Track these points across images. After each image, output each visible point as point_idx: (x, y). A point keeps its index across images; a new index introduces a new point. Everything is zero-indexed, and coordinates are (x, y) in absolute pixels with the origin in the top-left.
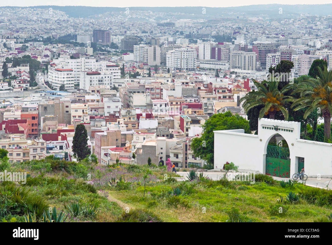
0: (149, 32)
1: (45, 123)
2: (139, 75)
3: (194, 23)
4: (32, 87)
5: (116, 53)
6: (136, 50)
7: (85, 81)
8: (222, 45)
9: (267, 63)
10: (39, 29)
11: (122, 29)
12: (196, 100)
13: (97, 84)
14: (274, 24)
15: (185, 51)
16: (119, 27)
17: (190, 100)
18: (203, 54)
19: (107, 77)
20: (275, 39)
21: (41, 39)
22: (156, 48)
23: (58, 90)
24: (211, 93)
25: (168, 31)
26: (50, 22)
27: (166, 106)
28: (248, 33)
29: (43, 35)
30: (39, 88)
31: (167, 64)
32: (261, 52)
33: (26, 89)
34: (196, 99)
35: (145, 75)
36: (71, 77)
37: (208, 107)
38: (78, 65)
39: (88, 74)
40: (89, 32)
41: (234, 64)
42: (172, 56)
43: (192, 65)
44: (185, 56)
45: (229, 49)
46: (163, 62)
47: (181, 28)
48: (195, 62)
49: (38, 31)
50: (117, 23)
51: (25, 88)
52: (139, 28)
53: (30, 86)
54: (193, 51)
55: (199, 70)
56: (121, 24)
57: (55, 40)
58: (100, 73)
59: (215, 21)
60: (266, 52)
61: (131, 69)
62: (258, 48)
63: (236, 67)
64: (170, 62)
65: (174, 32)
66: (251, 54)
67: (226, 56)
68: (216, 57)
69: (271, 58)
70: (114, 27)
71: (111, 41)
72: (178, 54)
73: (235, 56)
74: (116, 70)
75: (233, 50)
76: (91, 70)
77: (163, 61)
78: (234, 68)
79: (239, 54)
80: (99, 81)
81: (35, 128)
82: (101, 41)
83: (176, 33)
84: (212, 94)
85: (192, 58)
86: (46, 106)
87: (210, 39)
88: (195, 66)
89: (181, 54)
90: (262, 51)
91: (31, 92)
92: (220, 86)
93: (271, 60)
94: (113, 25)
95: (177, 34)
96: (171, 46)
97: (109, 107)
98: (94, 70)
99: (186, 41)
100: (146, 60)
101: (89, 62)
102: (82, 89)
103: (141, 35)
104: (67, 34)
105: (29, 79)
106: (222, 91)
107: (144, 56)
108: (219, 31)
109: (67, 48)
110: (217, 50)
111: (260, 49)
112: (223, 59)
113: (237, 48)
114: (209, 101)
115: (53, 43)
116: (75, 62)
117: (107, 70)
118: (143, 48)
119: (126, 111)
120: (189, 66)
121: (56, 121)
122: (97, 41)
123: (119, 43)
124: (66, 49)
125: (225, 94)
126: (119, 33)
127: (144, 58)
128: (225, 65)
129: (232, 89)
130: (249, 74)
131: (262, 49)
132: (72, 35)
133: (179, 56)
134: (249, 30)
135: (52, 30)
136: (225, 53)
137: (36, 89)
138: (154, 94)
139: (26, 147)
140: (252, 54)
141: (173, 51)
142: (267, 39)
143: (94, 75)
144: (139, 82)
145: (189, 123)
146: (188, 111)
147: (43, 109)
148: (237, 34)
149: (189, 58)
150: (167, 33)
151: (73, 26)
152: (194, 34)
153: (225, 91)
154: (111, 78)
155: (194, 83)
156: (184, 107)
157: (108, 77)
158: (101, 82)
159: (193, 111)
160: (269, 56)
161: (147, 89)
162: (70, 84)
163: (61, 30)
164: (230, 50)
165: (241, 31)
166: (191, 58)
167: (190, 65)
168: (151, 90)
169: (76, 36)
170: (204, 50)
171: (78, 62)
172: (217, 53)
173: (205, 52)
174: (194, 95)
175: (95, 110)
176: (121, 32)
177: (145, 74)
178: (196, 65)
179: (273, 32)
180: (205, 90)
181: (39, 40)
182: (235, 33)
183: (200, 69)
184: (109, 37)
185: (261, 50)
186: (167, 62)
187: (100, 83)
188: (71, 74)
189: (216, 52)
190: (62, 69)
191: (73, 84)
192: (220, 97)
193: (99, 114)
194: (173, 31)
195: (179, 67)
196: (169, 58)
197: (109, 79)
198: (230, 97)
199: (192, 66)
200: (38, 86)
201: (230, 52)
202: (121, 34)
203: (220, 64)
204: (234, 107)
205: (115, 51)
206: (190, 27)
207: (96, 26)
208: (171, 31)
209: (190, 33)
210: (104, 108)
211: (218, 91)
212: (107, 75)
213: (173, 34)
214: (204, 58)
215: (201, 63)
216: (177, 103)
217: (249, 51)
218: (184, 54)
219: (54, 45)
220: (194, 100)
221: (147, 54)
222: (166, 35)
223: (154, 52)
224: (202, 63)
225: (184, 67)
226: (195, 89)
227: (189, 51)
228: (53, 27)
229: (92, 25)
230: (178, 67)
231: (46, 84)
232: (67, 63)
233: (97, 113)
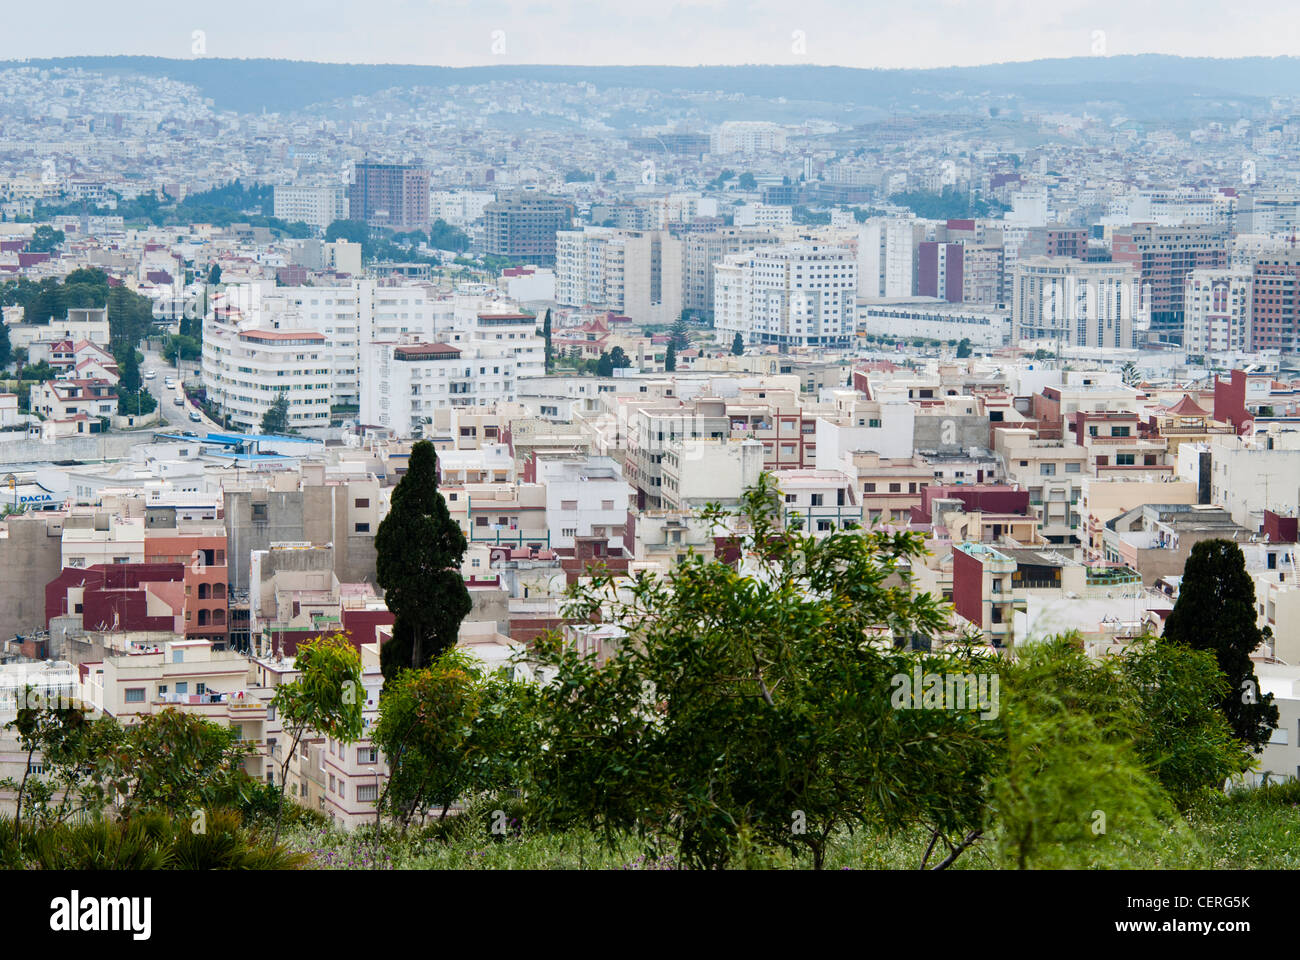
0: (598, 176)
1: (270, 582)
2: (626, 364)
3: (795, 138)
4: (131, 416)
5: (465, 269)
6: (569, 254)
7: (384, 387)
8: (968, 232)
9: (1187, 312)
10: (91, 161)
11: (469, 162)
12: (985, 474)
13: (442, 402)
14: (1162, 145)
15: (802, 258)
16: (458, 153)
17: (957, 474)
18: (877, 274)
19: (489, 371)
20: (1191, 206)
21: (113, 205)
22: (663, 246)
23: (257, 429)
24: (1053, 442)
25: (683, 171)
26: (135, 129)
27: (841, 502)
28: (1062, 180)
29: (120, 186)
30: (163, 424)
31: (719, 318)
32: (1150, 264)
33: (102, 427)
34: (986, 467)
35: (648, 364)
36: (317, 372)
37: (1046, 509)
38: (341, 316)
39: (401, 356)
40: (323, 175)
41: (1032, 317)
42: (740, 280)
43: (835, 321)
44: (806, 281)
45: (1001, 250)
46: (692, 311)
47: (738, 158)
48: (848, 306)
49: (85, 169)
50: (445, 134)
51: (99, 421)
52: (549, 159)
53: (123, 410)
54: (840, 258)
55: (869, 344)
56: (464, 139)
57: (174, 206)
58: (459, 352)
59: (889, 128)
60: (1174, 264)
61: (578, 338)
62: (1140, 243)
63: (1041, 333)
64: (732, 310)
65: (711, 178)
66: (1112, 270)
67: (987, 283)
68: (940, 284)
69: (1206, 289)
70: (434, 152)
71: (432, 217)
72: (770, 270)
73: (1037, 283)
74: (523, 336)
75: (1022, 253)
76: (417, 338)
77: (689, 306)
78: (1032, 337)
79: (1056, 271)
80: (454, 388)
81: (212, 604)
82: (387, 214)
83: (720, 183)
84: (1061, 446)
85: (835, 290)
86: (258, 499)
87: (886, 208)
88: (850, 328)
89: (783, 271)
90: (1156, 260)
91: (135, 438)
92: (1097, 406)
93: (1208, 299)
94: (425, 145)
95: (728, 184)
96: (728, 235)
97: (569, 505)
98: (428, 338)
99: (780, 215)
100: (614, 299)
101: (393, 302)
102: (370, 427)
103: (563, 190)
104: (226, 183)
105: (114, 380)
106: (1114, 429)
107: (608, 282)
108: (921, 171)
109: (245, 243)
110: (944, 254)
111: (1149, 251)
112: (973, 294)
113: (1037, 244)
114: (1052, 478)
115: (165, 222)
116: (329, 302)
117: (483, 336)
118: (602, 246)
119: (664, 523)
120: (823, 326)
121: (326, 573)
122: (369, 213)
123: (466, 224)
124: (239, 248)
125: (1126, 447)
126: (461, 179)
127: (608, 290)
128: (985, 321)
129: (1161, 421)
130: (1106, 361)
131: (1158, 250)
132: (246, 189)
133: (775, 280)
134: (1060, 168)
135: (149, 163)
136: (982, 267)
137: (149, 425)
138: (771, 445)
139: (241, 694)
140: (1118, 270)
141: (747, 256)
142: (1157, 205)
143: (432, 359)
144: (669, 392)
145: (1007, 583)
146: (965, 527)
147: (249, 511)
148: (1009, 185)
149: (823, 289)
150: (682, 181)
151: (247, 149)
152: (803, 184)
153: (1128, 428)
154: (506, 374)
155: (959, 390)
156: (942, 505)
157: (496, 370)
158: (464, 391)
159: (988, 526)
160: (1197, 283)
161: (735, 419)
162: (310, 402)
163: (194, 164)
164: (1007, 255)
165: (1025, 173)
166: (831, 290)
167: (826, 321)
168: (755, 427)
169: (268, 191)
170: (883, 254)
171: (341, 302)
172: (944, 269)
173: (889, 263)
174: (974, 451)
175: (503, 521)
176: (469, 174)
177: (649, 358)
178: (854, 324)
179: (1171, 178)
180: (1027, 425)
181: (100, 206)
182: (999, 181)
183: (871, 339)
184: (421, 198)
185: (1151, 256)
186: (717, 309)
187: (455, 396)
188: (314, 357)
189: (940, 261)
190: (275, 331)
191: (325, 401)
192: (1102, 461)
193: (521, 539)
194: (707, 174)
195: (774, 332)
196: (726, 288)
197: (500, 377)
198: (1150, 460)
199: (835, 326)
200: (157, 410)
201: (1007, 263)
202: (468, 183)
203: (961, 320)
204: (1188, 506)
205: (456, 262)
206: (780, 157)
207: (349, 148)
208: (696, 171)
209: (786, 181)
210: (543, 509)
211: (1094, 431)
212: (492, 358)
213: (709, 188)
214: (883, 292)
215: (871, 313)
216: (895, 487)
217: (1092, 260)
218: (799, 272)
219: (176, 228)
220: (975, 475)
221: (622, 270)
222: (677, 188)
223: (654, 261)
224: (875, 314)
225: (799, 331)
226: (979, 421)
227: (823, 258)
228: (155, 150)
229: (333, 145)
230: (771, 332)
231: (197, 406)
232: (293, 307)
233: (515, 534)
